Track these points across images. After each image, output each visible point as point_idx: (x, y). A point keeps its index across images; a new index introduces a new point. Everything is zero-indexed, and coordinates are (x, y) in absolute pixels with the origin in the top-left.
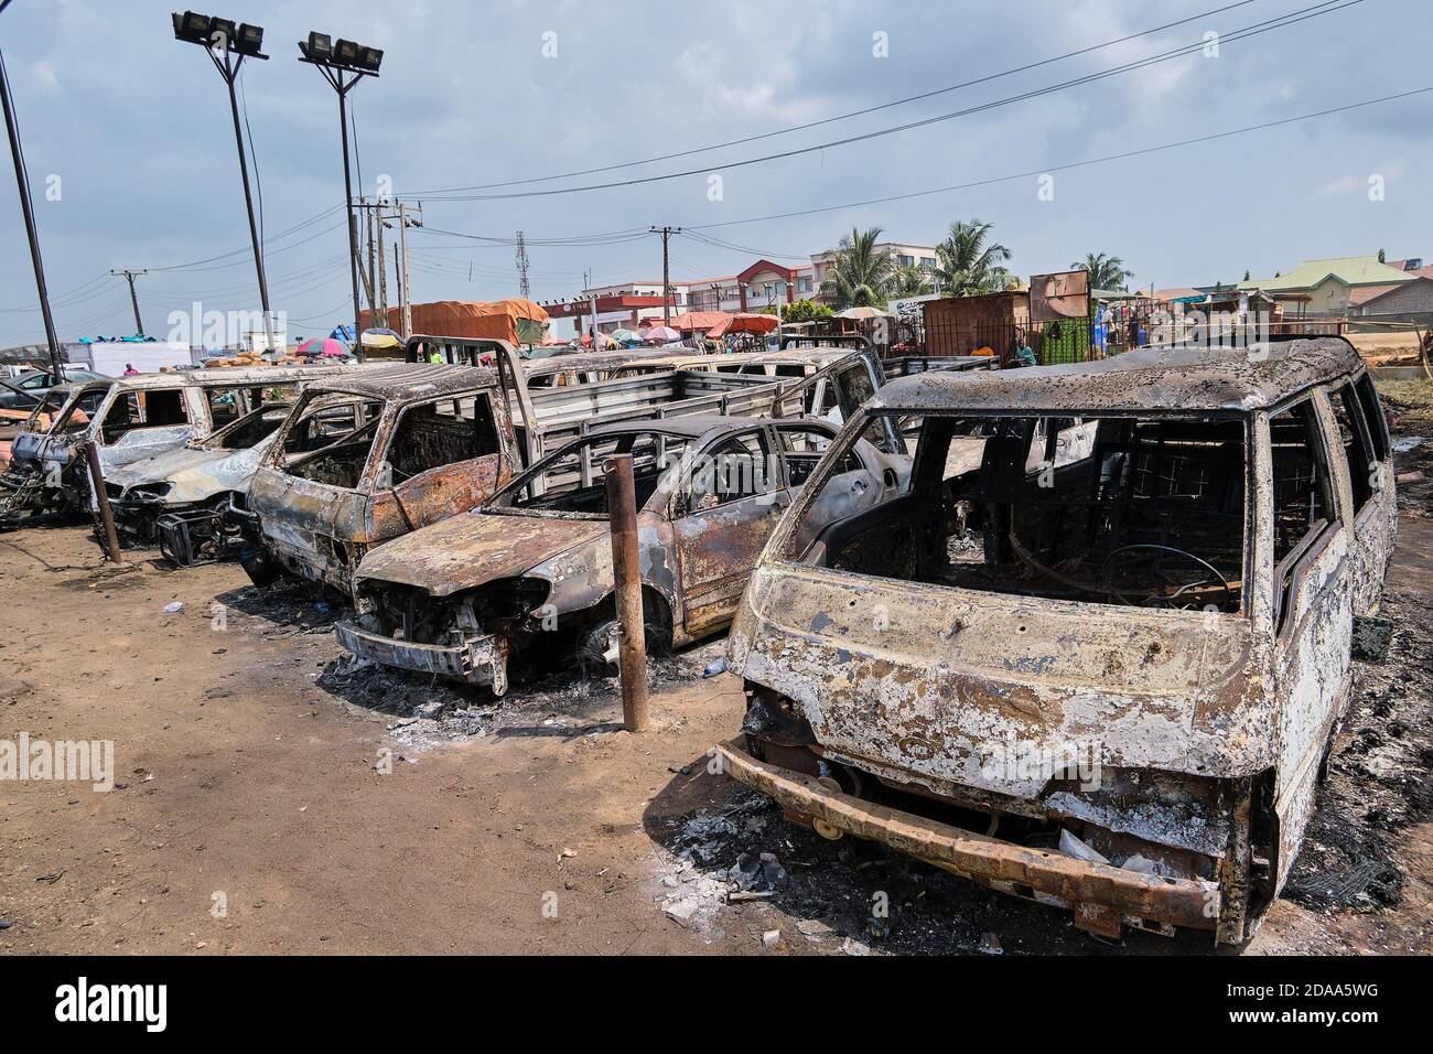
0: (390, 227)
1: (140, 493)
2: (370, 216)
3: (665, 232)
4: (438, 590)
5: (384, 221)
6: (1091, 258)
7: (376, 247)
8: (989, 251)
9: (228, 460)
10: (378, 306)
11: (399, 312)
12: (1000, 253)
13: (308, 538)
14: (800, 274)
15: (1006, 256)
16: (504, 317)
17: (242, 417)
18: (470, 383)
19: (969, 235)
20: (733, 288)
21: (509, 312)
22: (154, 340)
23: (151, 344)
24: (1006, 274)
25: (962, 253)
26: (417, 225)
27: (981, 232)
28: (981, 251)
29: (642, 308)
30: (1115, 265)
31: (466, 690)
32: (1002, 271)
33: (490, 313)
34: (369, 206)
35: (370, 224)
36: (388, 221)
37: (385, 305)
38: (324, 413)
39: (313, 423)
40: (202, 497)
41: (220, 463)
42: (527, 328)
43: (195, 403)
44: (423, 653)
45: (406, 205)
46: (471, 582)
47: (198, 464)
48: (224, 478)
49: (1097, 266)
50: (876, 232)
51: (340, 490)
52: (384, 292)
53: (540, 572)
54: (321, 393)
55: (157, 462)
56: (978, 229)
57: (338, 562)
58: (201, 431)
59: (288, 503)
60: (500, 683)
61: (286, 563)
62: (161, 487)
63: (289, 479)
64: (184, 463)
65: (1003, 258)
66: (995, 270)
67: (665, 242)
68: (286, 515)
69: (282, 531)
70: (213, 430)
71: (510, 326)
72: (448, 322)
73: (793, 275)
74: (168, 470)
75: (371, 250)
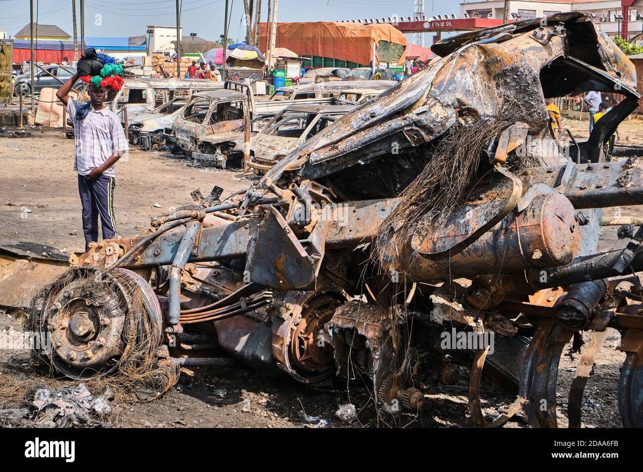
1: (134, 127)
4: (213, 143)
9: (163, 118)
13: (188, 137)
16: (368, 39)
17: (164, 103)
18: (238, 97)
21: (374, 35)
31: (216, 165)
38: (199, 103)
39: (193, 107)
40: (153, 131)
41: (160, 118)
42: (386, 49)
43: (150, 95)
44: (208, 156)
46: (220, 142)
47: (152, 118)
48: (161, 124)
51: (198, 124)
53: (235, 141)
54: (197, 97)
55: (138, 116)
57: (195, 145)
58: (151, 107)
59: (184, 128)
60: (224, 165)
61: (181, 146)
62: (140, 125)
63: (185, 121)
64: (148, 118)
68: (183, 131)
69: (181, 136)
70: (156, 107)
74: (143, 119)
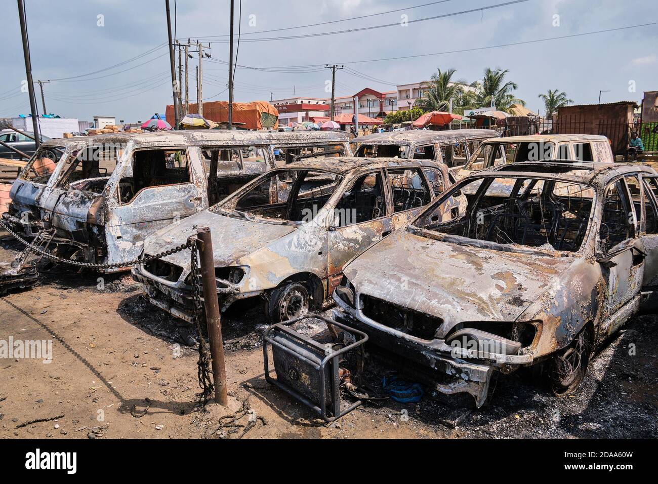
0: (191, 57)
2: (180, 51)
3: (334, 68)
5: (189, 53)
6: (550, 92)
7: (183, 69)
8: (506, 85)
10: (183, 103)
11: (197, 105)
12: (512, 86)
14: (387, 96)
15: (515, 87)
16: (255, 111)
19: (495, 76)
20: (349, 103)
21: (258, 108)
22: (59, 117)
23: (58, 119)
24: (513, 98)
25: (491, 86)
26: (208, 56)
27: (502, 75)
28: (501, 86)
29: (311, 110)
30: (563, 96)
32: (511, 97)
33: (246, 109)
34: (180, 45)
35: (180, 55)
36: (191, 54)
37: (187, 102)
42: (266, 118)
45: (203, 45)
49: (553, 97)
50: (452, 72)
52: (187, 94)
56: (500, 73)
65: (513, 90)
66: (508, 96)
67: (334, 74)
71: (258, 117)
72: (220, 113)
73: (383, 96)
75: (180, 71)
